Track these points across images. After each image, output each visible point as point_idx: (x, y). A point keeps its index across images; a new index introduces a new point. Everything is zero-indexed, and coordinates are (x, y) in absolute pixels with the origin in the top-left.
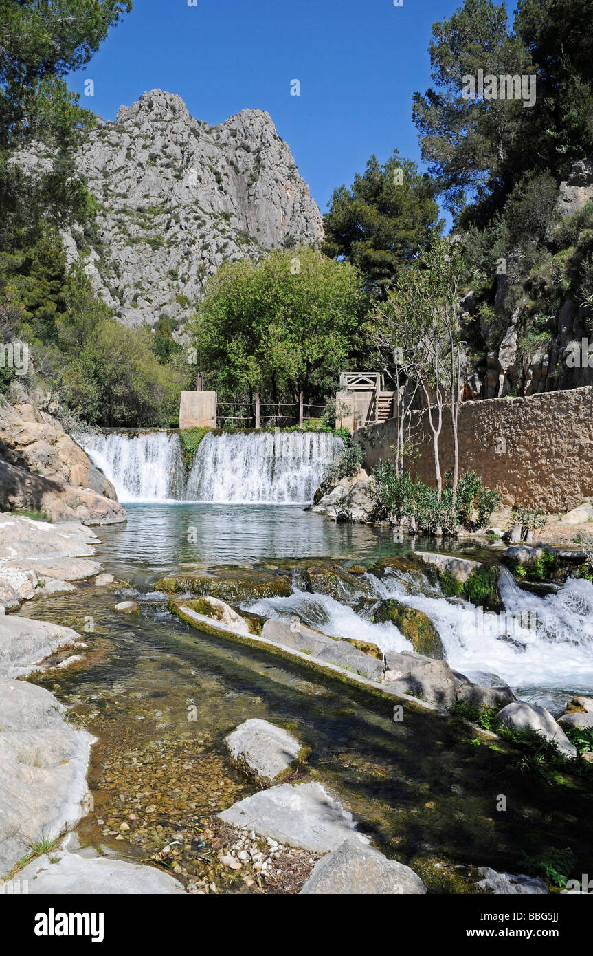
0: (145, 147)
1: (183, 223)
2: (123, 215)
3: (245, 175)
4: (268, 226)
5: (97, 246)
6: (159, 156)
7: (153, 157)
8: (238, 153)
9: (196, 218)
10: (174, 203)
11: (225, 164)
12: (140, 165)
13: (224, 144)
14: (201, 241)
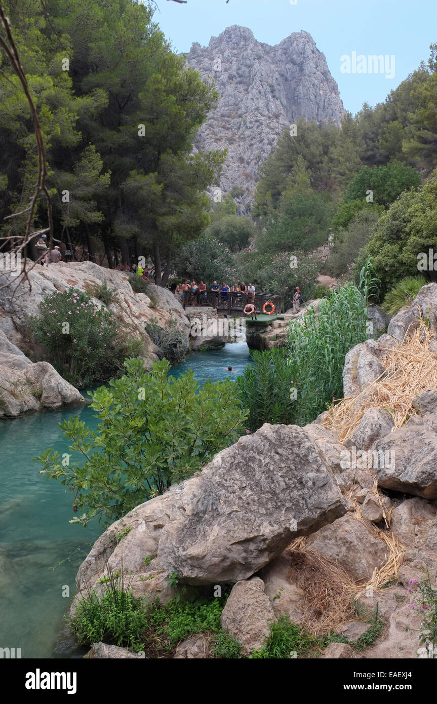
0: (226, 70)
1: (249, 125)
2: (212, 120)
3: (292, 82)
4: (307, 116)
5: (197, 144)
6: (235, 76)
7: (231, 78)
8: (288, 66)
9: (257, 121)
10: (244, 110)
11: (278, 76)
12: (223, 84)
13: (278, 61)
14: (258, 137)
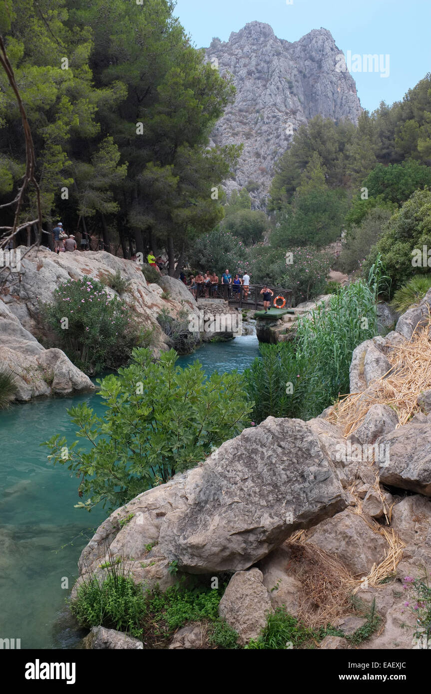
0: (245, 66)
1: (266, 120)
2: (230, 115)
3: (310, 79)
4: (324, 113)
6: (254, 72)
7: (250, 73)
8: (307, 63)
9: (274, 117)
10: (261, 106)
11: (297, 73)
12: (242, 79)
13: (297, 57)
14: (275, 132)
